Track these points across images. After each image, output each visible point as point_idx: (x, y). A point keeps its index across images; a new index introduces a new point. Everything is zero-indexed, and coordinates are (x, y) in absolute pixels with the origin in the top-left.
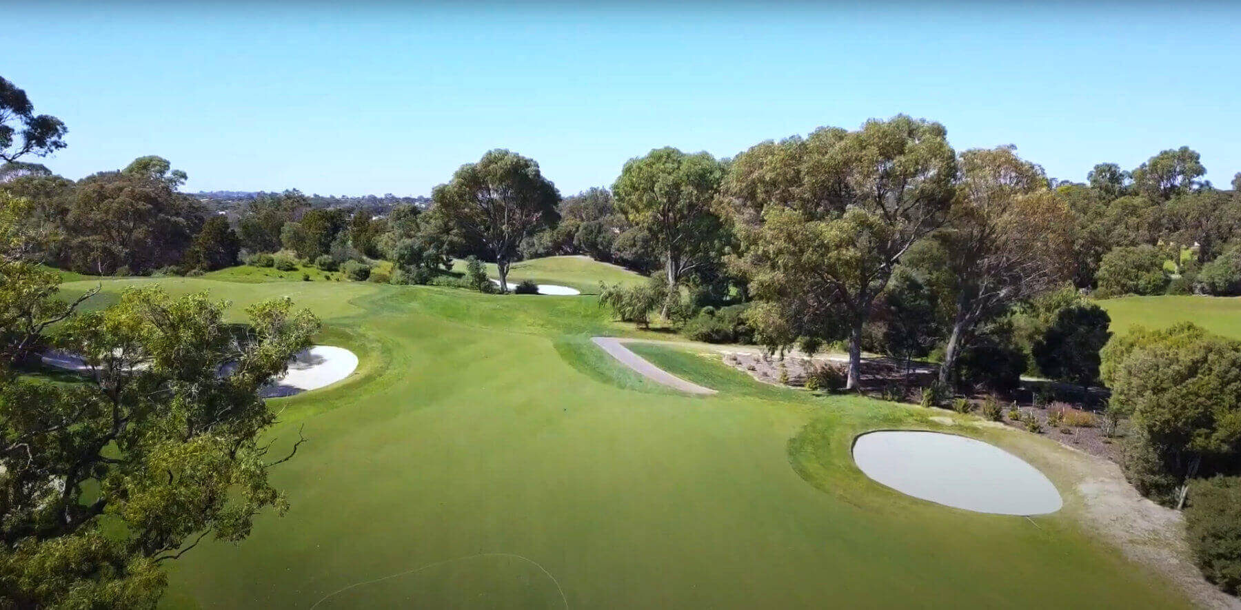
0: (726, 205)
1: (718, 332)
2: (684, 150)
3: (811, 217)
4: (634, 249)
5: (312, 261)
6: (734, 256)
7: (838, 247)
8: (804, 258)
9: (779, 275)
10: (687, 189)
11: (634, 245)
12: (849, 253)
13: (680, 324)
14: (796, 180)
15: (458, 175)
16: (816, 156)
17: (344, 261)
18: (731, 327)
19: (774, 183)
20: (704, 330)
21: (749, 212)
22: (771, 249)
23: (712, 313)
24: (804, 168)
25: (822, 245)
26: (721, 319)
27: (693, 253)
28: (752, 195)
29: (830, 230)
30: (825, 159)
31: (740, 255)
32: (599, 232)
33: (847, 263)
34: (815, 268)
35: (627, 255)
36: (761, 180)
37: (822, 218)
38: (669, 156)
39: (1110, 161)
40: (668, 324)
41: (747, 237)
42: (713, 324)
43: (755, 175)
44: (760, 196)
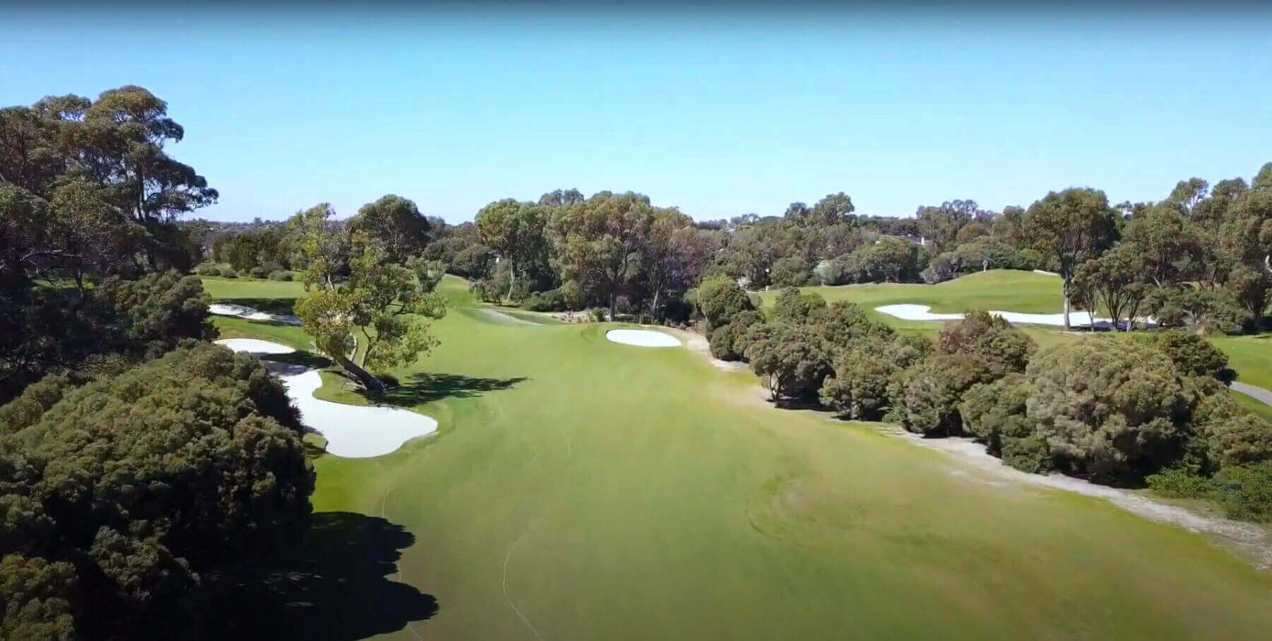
0: (549, 234)
1: (543, 305)
2: (518, 200)
3: (589, 239)
4: (471, 264)
5: (247, 272)
6: (553, 259)
7: (601, 253)
8: (586, 259)
9: (576, 267)
10: (523, 223)
11: (470, 260)
12: (605, 256)
13: (519, 303)
14: (582, 222)
15: (362, 211)
16: (590, 211)
17: (271, 271)
18: (550, 303)
19: (572, 223)
20: (535, 304)
21: (560, 238)
22: (572, 255)
23: (538, 295)
24: (585, 216)
25: (594, 252)
26: (544, 298)
27: (526, 261)
28: (561, 227)
29: (596, 246)
30: (594, 212)
31: (556, 258)
32: (442, 251)
33: (605, 260)
34: (591, 264)
35: (465, 268)
36: (566, 222)
37: (594, 240)
38: (511, 203)
39: (800, 201)
40: (512, 303)
41: (560, 249)
42: (540, 301)
43: (563, 219)
44: (565, 228)
